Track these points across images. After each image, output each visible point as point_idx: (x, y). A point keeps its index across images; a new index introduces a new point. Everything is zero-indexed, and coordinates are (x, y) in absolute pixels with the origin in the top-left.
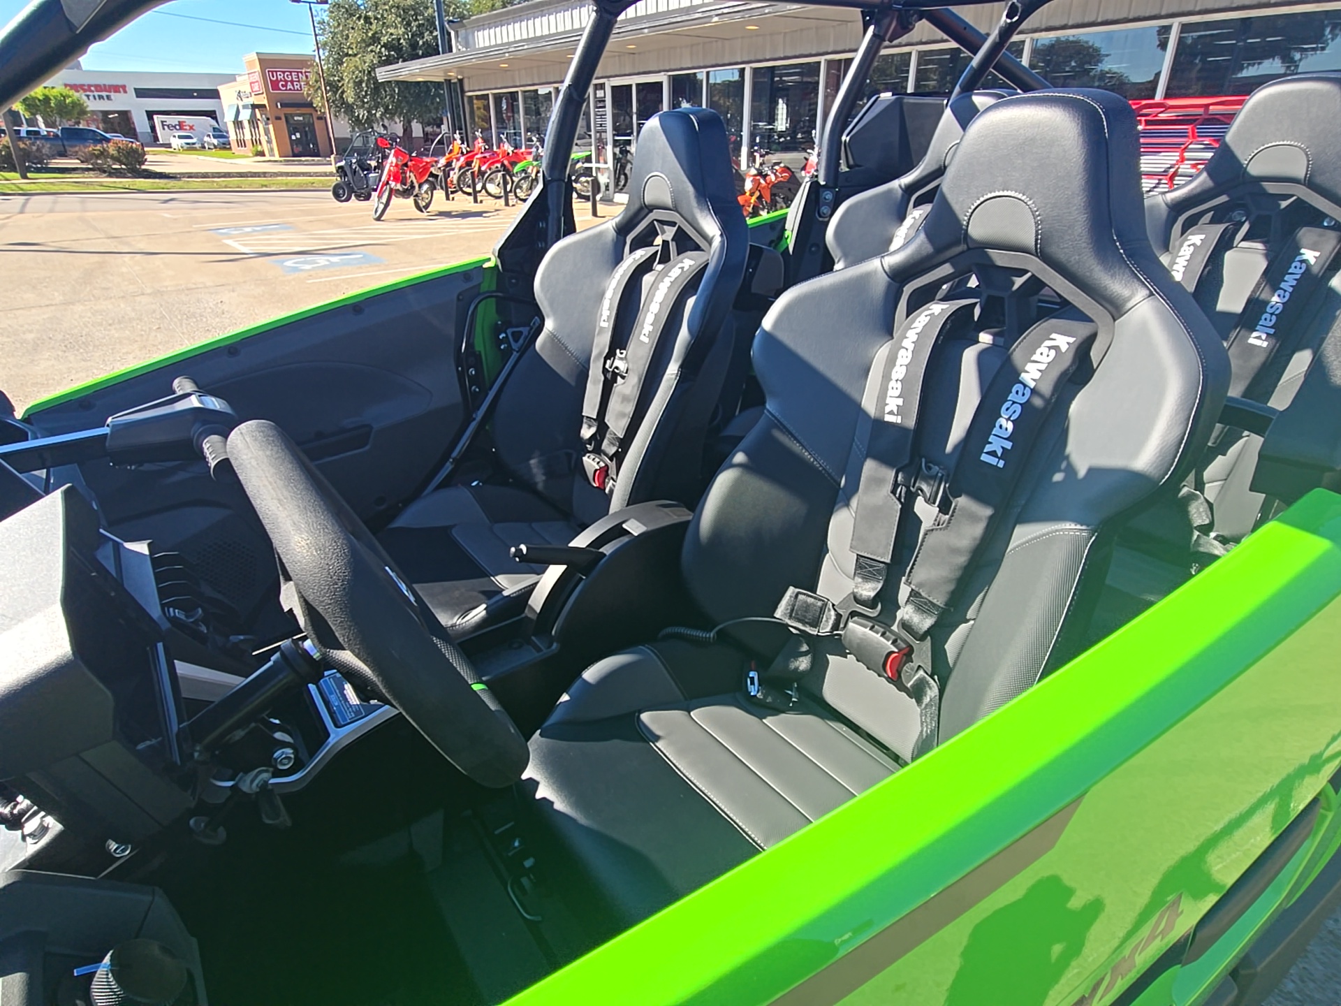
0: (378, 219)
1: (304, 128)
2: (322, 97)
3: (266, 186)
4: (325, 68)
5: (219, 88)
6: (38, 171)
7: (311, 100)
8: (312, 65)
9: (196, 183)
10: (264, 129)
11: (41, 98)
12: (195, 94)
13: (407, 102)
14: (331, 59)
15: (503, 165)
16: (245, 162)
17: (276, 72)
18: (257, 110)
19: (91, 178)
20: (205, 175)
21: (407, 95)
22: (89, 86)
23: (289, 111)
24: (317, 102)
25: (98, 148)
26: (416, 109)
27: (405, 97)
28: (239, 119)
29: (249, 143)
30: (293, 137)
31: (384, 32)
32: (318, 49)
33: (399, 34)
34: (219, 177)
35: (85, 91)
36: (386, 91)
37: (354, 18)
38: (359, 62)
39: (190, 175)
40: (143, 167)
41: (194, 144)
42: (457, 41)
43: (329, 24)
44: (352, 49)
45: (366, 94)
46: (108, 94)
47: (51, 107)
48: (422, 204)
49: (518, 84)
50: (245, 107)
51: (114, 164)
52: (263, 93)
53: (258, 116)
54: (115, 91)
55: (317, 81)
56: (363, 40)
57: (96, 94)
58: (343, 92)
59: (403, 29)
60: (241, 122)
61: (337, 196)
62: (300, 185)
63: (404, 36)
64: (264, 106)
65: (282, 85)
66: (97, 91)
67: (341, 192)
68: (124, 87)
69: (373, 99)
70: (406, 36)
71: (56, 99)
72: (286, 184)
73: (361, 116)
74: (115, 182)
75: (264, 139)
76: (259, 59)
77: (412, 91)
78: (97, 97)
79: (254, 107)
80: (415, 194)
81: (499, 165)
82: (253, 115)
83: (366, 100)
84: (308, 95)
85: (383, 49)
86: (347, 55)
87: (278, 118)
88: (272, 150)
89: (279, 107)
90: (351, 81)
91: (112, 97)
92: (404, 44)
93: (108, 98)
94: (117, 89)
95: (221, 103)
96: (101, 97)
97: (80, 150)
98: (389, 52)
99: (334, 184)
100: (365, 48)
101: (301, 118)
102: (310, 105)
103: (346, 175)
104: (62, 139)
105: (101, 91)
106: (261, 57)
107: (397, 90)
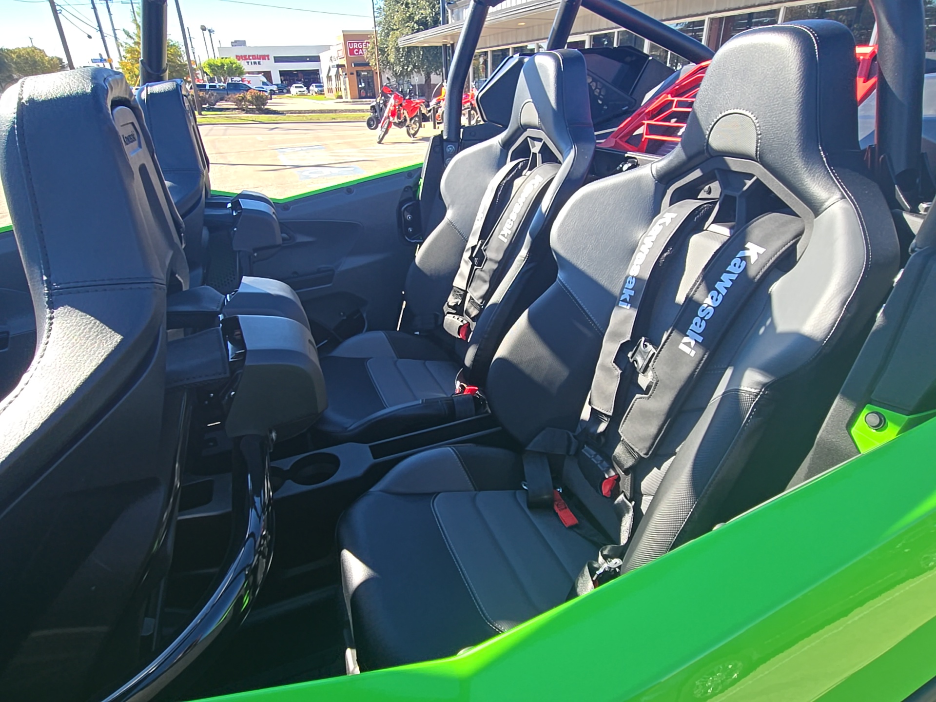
0: (380, 142)
1: (368, 79)
2: (376, 59)
3: (334, 119)
4: (379, 39)
5: (321, 55)
6: (208, 110)
7: (368, 61)
8: (371, 38)
9: (294, 117)
10: (343, 81)
11: (219, 65)
12: (308, 59)
13: (428, 60)
14: (383, 33)
15: (471, 104)
16: (329, 103)
17: (353, 43)
18: (340, 69)
19: (236, 114)
20: (300, 112)
21: (428, 56)
22: (249, 56)
23: (359, 68)
24: (372, 63)
25: (241, 95)
26: (433, 65)
27: (427, 57)
28: (330, 75)
29: (334, 90)
30: (360, 86)
31: (417, 13)
32: (375, 26)
33: (426, 14)
34: (308, 113)
35: (246, 59)
36: (414, 53)
37: (399, 4)
38: (399, 34)
39: (292, 112)
40: (266, 107)
41: (304, 91)
42: (452, 17)
43: (384, 9)
44: (396, 25)
45: (402, 56)
46: (259, 60)
47: (224, 70)
48: (412, 132)
49: (488, 46)
50: (333, 66)
51: (250, 105)
52: (344, 58)
53: (341, 73)
54: (263, 59)
55: (373, 48)
56: (404, 19)
57: (253, 61)
58: (388, 55)
59: (430, 10)
60: (331, 76)
61: (369, 125)
62: (355, 118)
63: (429, 14)
64: (344, 66)
65: (356, 52)
66: (253, 59)
67: (372, 123)
68: (268, 56)
69: (406, 59)
70: (431, 15)
71: (227, 65)
72: (347, 117)
73: (397, 71)
74: (248, 117)
75: (343, 87)
76: (344, 35)
77: (432, 53)
78: (253, 63)
79: (338, 66)
80: (407, 125)
81: (469, 104)
82: (338, 72)
83: (401, 60)
84: (367, 58)
85: (415, 25)
86: (393, 30)
87: (352, 74)
88: (346, 95)
89: (353, 66)
90: (393, 48)
91: (261, 63)
92: (429, 20)
93: (259, 63)
94: (265, 57)
95: (320, 64)
96: (255, 63)
97: (231, 96)
98: (419, 26)
99: (368, 118)
100: (404, 24)
101: (366, 73)
102: (368, 64)
103: (376, 112)
104: (227, 90)
105: (255, 59)
106: (345, 33)
107: (421, 53)
